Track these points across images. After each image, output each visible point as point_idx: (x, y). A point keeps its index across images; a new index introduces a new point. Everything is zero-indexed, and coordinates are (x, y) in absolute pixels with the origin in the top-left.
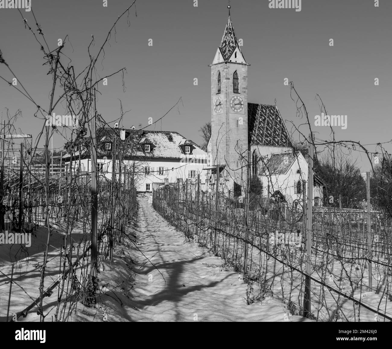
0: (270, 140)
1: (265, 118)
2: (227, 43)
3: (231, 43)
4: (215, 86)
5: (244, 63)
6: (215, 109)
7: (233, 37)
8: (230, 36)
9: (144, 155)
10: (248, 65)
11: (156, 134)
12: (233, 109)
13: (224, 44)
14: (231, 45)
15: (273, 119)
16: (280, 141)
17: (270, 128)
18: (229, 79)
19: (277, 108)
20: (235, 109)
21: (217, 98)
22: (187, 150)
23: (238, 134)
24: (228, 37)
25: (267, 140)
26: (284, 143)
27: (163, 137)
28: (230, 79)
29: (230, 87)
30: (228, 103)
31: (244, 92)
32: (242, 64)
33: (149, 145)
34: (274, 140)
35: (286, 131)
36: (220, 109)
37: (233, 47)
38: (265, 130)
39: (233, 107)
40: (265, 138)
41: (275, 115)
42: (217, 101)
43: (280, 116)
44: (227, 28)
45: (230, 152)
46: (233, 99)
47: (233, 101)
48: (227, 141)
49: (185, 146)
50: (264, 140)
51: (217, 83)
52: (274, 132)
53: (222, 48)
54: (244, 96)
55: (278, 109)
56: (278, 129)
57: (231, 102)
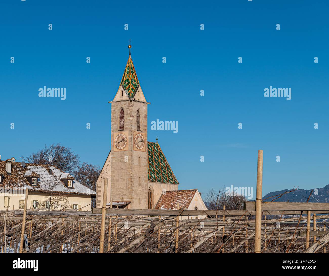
0: (161, 177)
1: (152, 155)
2: (130, 82)
3: (134, 82)
4: (117, 123)
5: (145, 101)
6: (116, 146)
7: (135, 76)
8: (132, 75)
9: (33, 189)
10: (148, 103)
11: (36, 167)
12: (137, 146)
13: (127, 82)
14: (134, 84)
15: (158, 156)
16: (168, 178)
17: (157, 165)
18: (133, 117)
19: (158, 145)
20: (138, 146)
21: (119, 135)
22: (69, 184)
23: (140, 171)
24: (130, 76)
25: (158, 176)
26: (171, 180)
27: (43, 170)
28: (135, 116)
29: (134, 124)
30: (133, 140)
31: (145, 130)
32: (144, 103)
33: (36, 179)
34: (163, 177)
35: (170, 168)
36: (123, 146)
37: (136, 86)
38: (155, 167)
39: (136, 144)
40: (156, 175)
41: (159, 152)
42: (118, 138)
43: (163, 154)
44: (128, 67)
45: (134, 189)
46: (136, 136)
47: (137, 138)
48: (132, 177)
49: (68, 180)
50: (156, 176)
51: (119, 120)
52: (161, 169)
53: (124, 86)
54: (145, 134)
55: (160, 147)
56: (164, 166)
57: (135, 140)
